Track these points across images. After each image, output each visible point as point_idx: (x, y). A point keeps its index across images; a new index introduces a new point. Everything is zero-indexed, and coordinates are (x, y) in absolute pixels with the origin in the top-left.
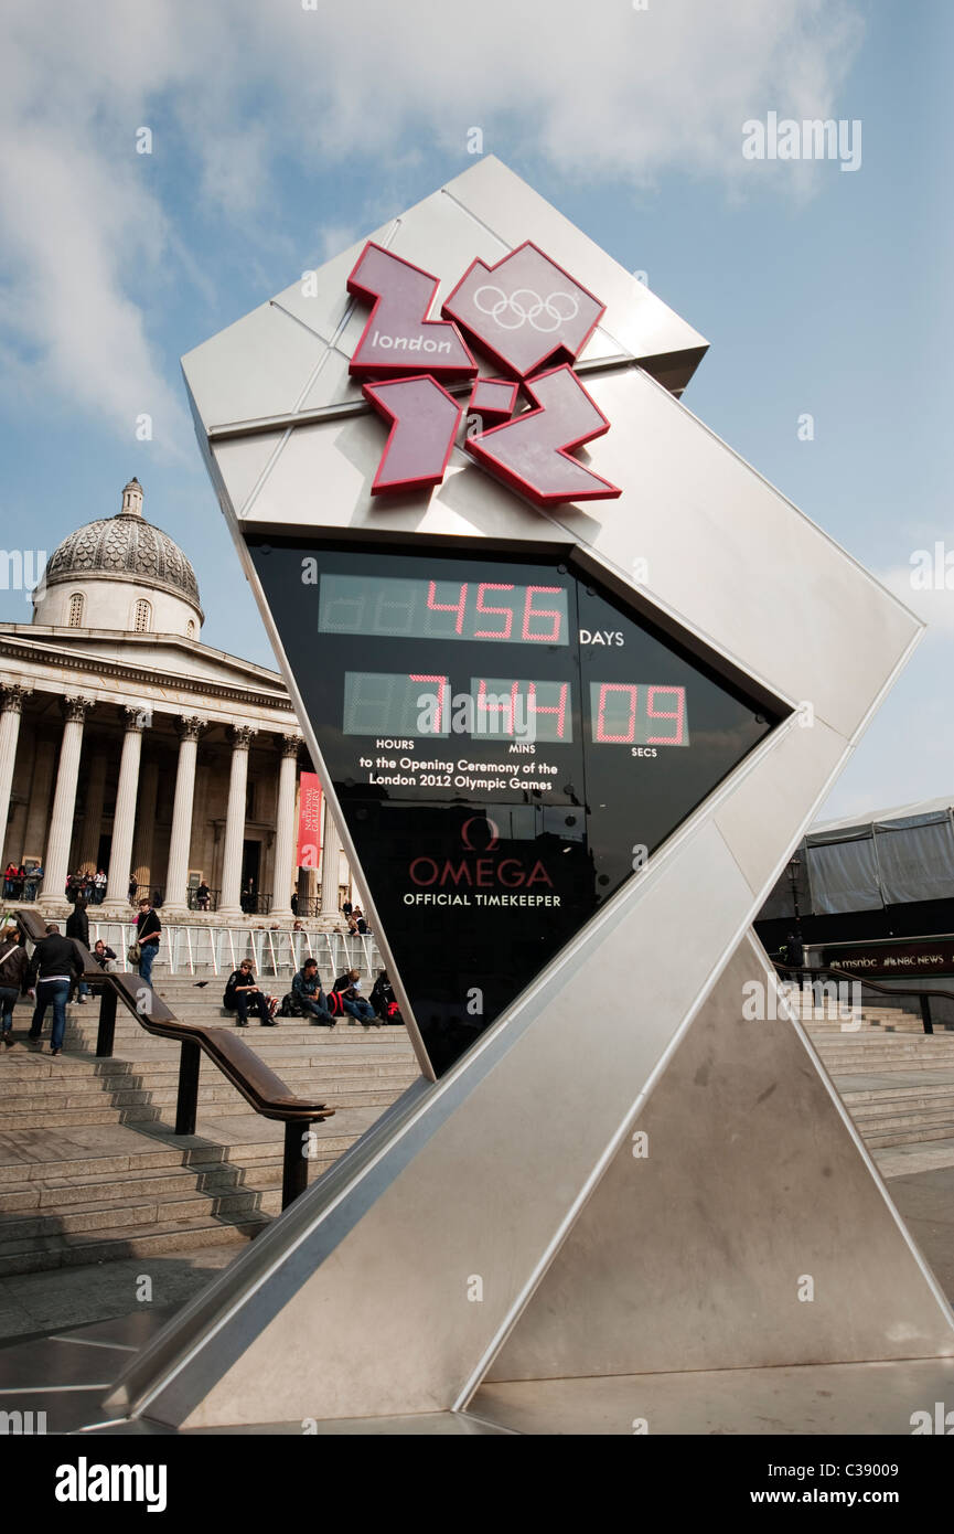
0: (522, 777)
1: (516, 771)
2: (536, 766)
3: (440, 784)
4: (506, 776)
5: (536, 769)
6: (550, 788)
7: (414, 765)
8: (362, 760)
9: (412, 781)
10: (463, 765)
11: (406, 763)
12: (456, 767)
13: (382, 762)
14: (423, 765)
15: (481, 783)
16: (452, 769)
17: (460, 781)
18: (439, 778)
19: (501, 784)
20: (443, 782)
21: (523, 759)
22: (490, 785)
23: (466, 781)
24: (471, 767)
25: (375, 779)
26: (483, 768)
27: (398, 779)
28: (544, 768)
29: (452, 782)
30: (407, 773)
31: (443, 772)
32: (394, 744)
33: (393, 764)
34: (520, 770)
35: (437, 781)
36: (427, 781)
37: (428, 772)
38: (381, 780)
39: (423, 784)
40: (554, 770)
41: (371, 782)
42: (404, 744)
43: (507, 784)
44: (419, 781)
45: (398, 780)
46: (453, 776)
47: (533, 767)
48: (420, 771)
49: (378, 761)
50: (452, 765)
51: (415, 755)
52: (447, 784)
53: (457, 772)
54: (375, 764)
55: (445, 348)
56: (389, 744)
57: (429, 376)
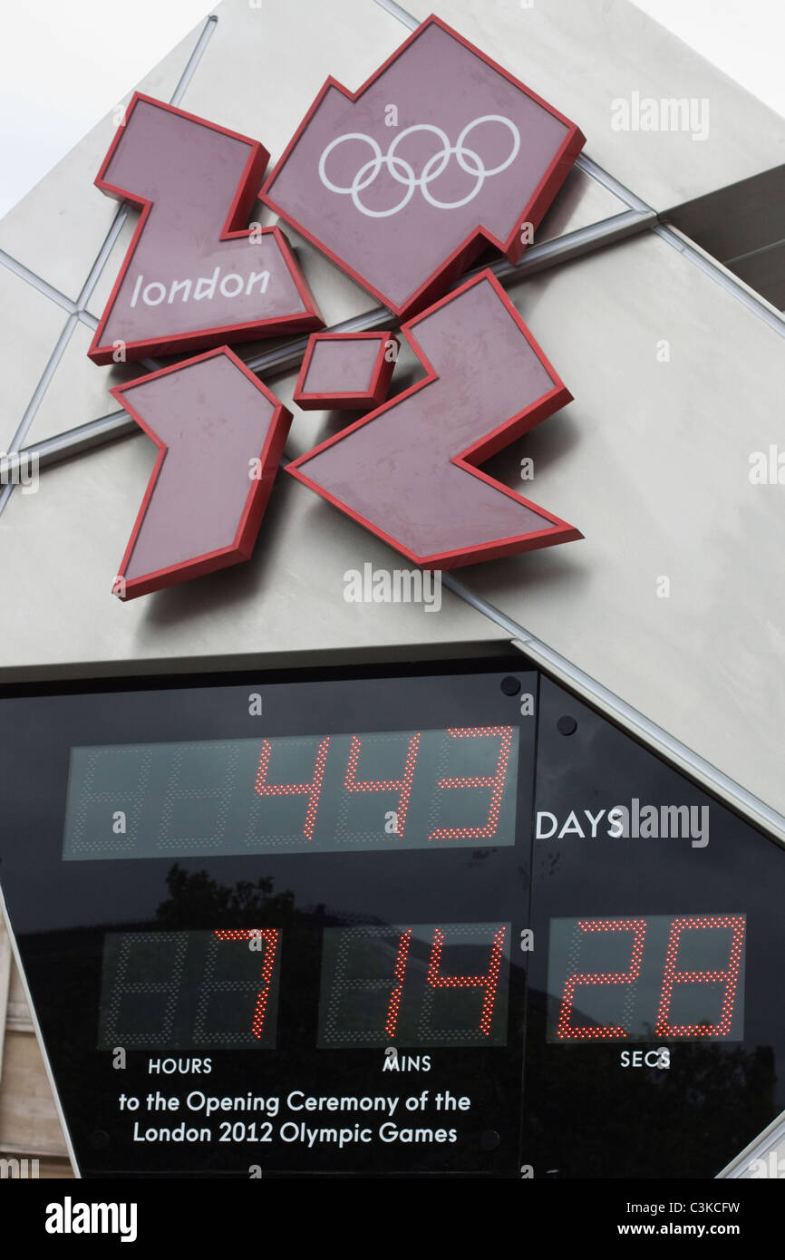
0: (404, 1119)
1: (393, 1107)
2: (431, 1097)
3: (253, 1139)
4: (374, 1119)
5: (431, 1103)
6: (454, 1139)
7: (210, 1105)
8: (123, 1099)
9: (206, 1133)
10: (296, 1101)
11: (196, 1101)
12: (283, 1104)
13: (156, 1101)
14: (226, 1104)
15: (328, 1133)
16: (276, 1108)
17: (290, 1132)
18: (253, 1127)
19: (362, 1135)
20: (260, 1133)
21: (404, 1084)
22: (343, 1137)
23: (300, 1131)
24: (311, 1104)
25: (141, 1134)
26: (332, 1104)
27: (182, 1131)
28: (445, 1100)
29: (275, 1134)
30: (197, 1120)
31: (259, 1116)
32: (178, 1066)
33: (173, 1104)
34: (401, 1106)
35: (248, 1134)
36: (232, 1133)
37: (233, 1116)
38: (153, 1135)
39: (224, 1139)
40: (464, 1103)
41: (136, 1139)
42: (195, 1065)
43: (375, 1135)
44: (217, 1133)
45: (182, 1134)
46: (277, 1122)
47: (424, 1099)
48: (220, 1115)
49: (150, 1099)
50: (277, 1100)
51: (214, 1086)
52: (265, 1139)
53: (285, 1114)
54: (144, 1103)
55: (258, 285)
56: (169, 1066)
57: (226, 349)
